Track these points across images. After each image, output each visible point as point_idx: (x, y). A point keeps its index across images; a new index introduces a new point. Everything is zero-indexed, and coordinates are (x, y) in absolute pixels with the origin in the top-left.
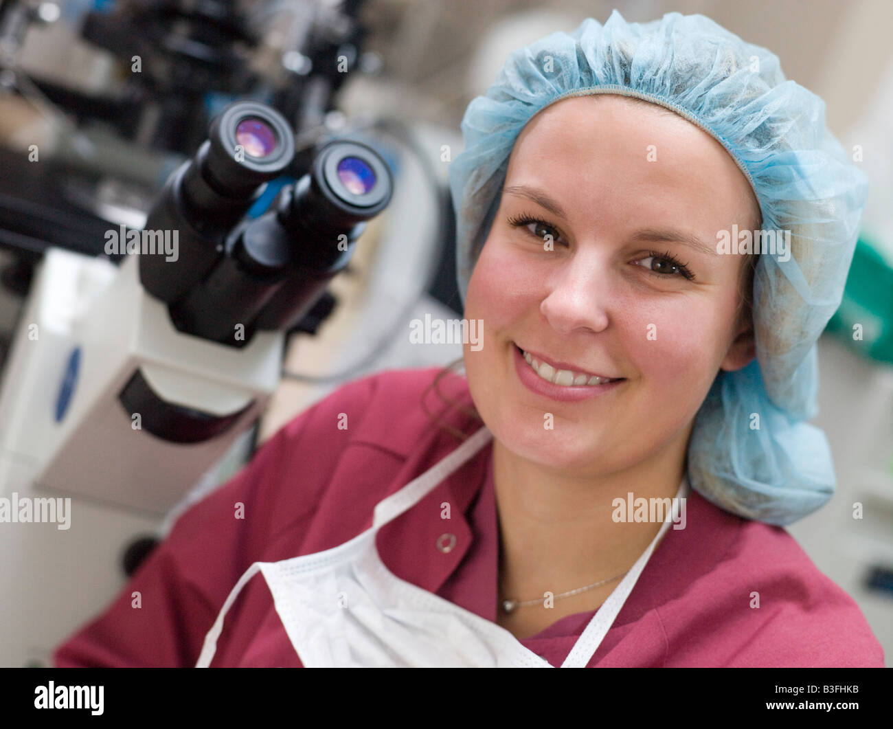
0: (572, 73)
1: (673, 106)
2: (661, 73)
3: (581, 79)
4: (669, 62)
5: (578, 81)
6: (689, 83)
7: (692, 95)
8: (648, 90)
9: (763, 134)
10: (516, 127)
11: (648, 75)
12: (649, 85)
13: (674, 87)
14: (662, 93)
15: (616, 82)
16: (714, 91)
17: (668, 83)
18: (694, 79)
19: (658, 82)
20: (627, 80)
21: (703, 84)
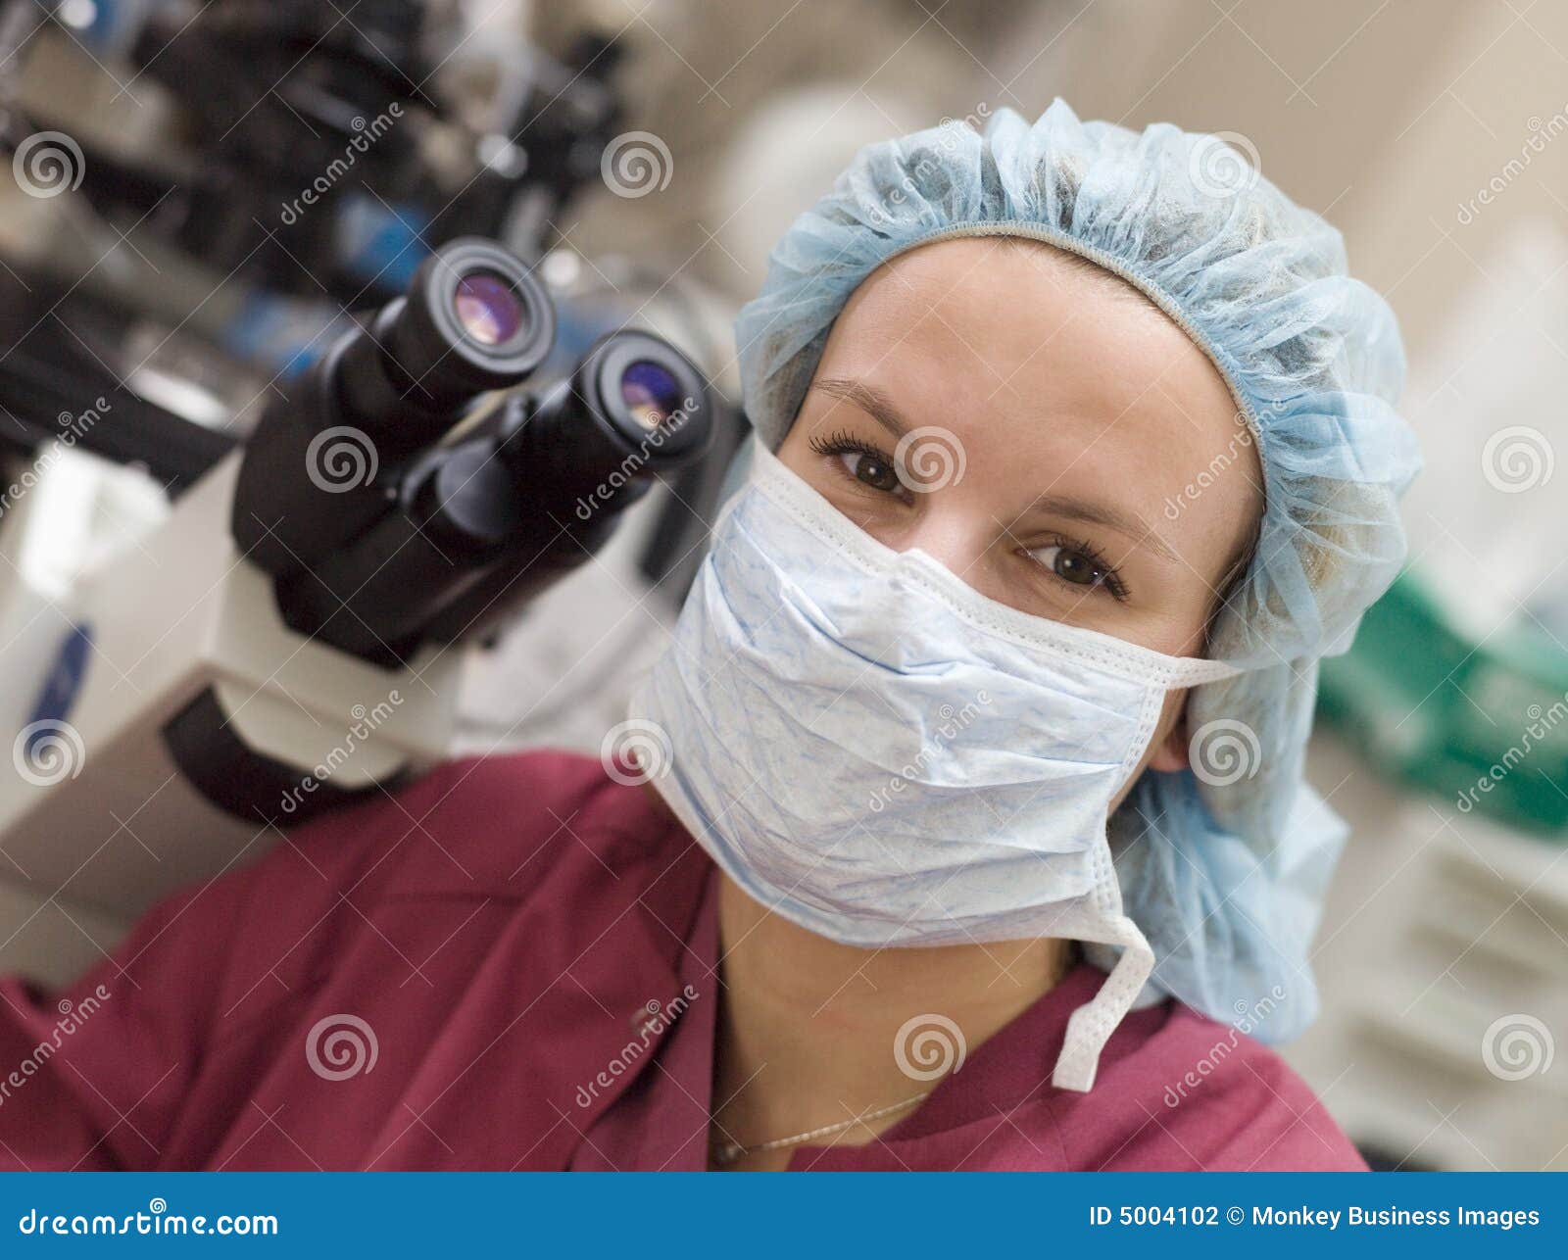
0: (968, 193)
1: (1141, 280)
2: (1127, 218)
3: (983, 207)
4: (1147, 200)
5: (977, 208)
6: (1175, 246)
7: (1179, 268)
8: (1099, 244)
9: (1293, 354)
10: (853, 274)
11: (1104, 217)
12: (1104, 235)
13: (1149, 247)
14: (1125, 253)
15: (1045, 220)
16: (1219, 269)
17: (1138, 238)
18: (1185, 240)
19: (1120, 233)
20: (1066, 220)
21: (1201, 253)
